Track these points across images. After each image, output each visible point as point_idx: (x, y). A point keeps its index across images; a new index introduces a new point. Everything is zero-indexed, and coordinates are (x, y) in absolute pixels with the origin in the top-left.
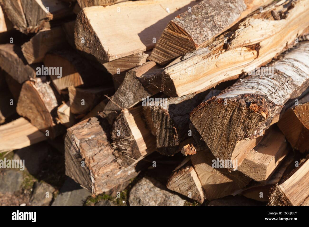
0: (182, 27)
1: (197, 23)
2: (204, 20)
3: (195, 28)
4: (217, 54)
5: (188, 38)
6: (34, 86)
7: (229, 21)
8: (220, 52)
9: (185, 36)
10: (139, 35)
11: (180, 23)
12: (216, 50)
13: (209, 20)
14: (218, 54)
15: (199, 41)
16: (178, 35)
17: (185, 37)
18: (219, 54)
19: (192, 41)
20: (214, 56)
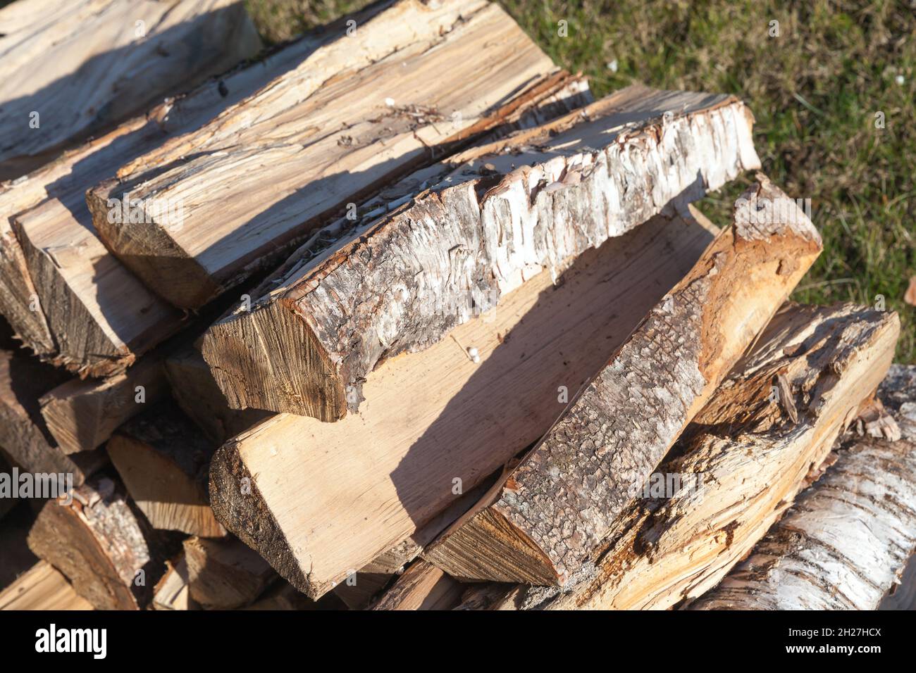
0: (522, 528)
1: (564, 499)
2: (585, 477)
3: (558, 521)
4: (615, 575)
5: (540, 558)
6: (81, 515)
7: (655, 455)
8: (624, 565)
9: (531, 550)
10: (394, 476)
11: (517, 515)
12: (613, 562)
13: (598, 473)
14: (621, 573)
15: (570, 563)
16: (509, 542)
17: (530, 552)
18: (624, 573)
19: (550, 564)
20: (609, 584)
